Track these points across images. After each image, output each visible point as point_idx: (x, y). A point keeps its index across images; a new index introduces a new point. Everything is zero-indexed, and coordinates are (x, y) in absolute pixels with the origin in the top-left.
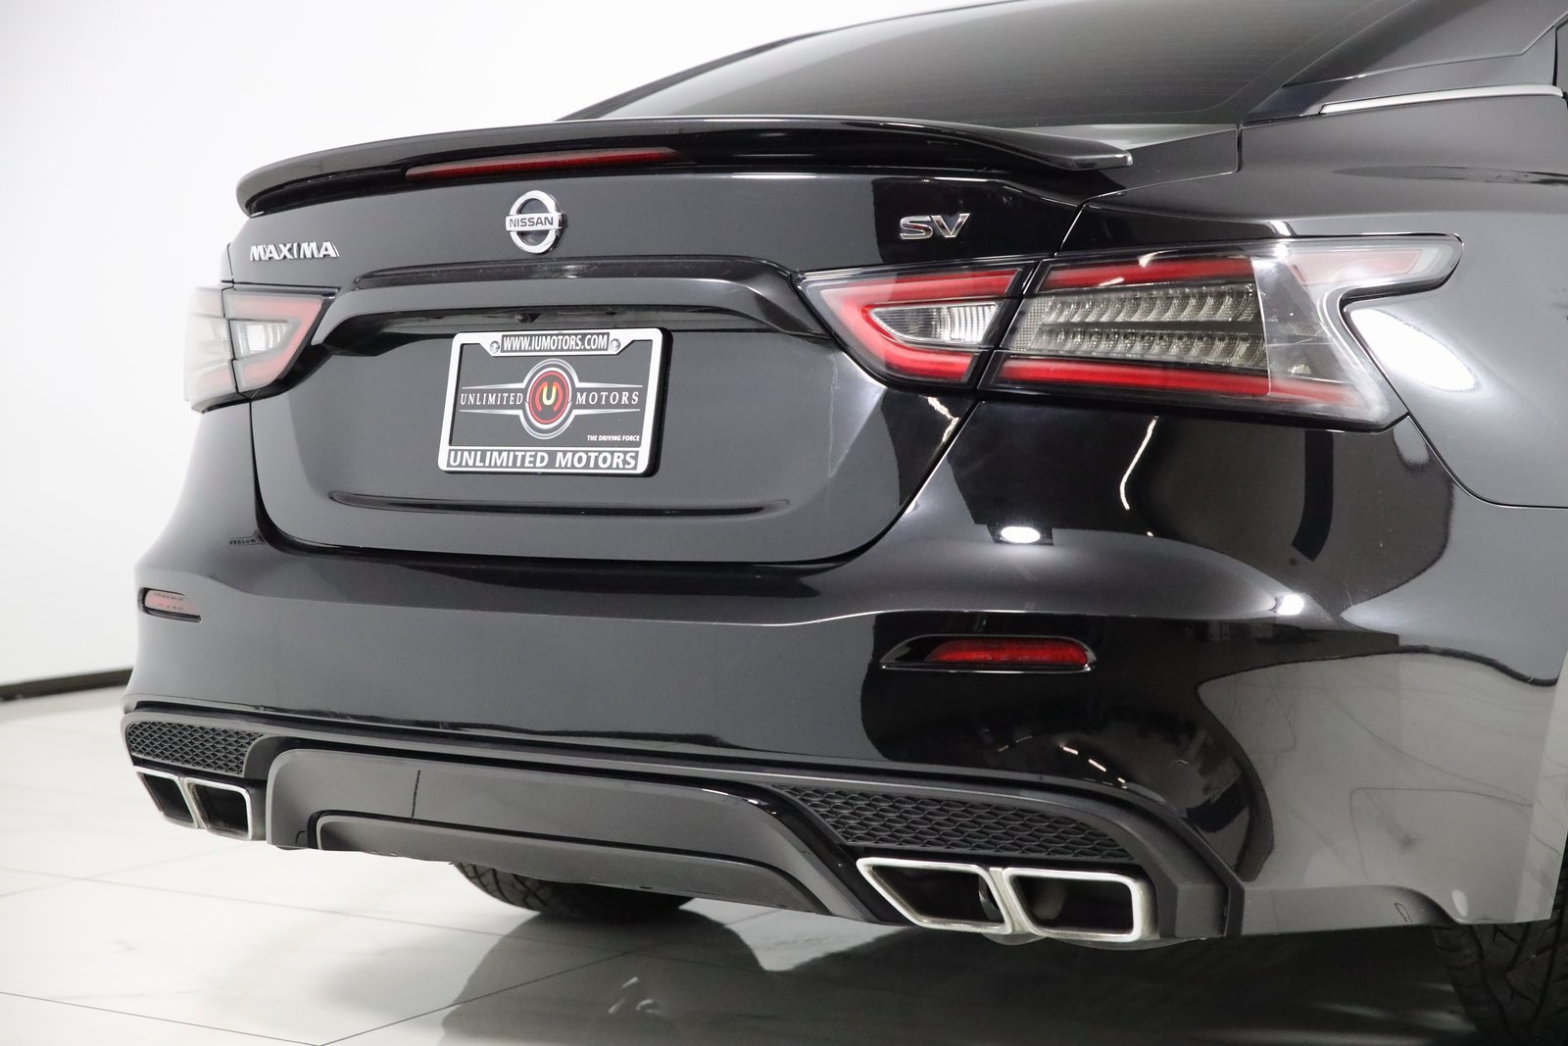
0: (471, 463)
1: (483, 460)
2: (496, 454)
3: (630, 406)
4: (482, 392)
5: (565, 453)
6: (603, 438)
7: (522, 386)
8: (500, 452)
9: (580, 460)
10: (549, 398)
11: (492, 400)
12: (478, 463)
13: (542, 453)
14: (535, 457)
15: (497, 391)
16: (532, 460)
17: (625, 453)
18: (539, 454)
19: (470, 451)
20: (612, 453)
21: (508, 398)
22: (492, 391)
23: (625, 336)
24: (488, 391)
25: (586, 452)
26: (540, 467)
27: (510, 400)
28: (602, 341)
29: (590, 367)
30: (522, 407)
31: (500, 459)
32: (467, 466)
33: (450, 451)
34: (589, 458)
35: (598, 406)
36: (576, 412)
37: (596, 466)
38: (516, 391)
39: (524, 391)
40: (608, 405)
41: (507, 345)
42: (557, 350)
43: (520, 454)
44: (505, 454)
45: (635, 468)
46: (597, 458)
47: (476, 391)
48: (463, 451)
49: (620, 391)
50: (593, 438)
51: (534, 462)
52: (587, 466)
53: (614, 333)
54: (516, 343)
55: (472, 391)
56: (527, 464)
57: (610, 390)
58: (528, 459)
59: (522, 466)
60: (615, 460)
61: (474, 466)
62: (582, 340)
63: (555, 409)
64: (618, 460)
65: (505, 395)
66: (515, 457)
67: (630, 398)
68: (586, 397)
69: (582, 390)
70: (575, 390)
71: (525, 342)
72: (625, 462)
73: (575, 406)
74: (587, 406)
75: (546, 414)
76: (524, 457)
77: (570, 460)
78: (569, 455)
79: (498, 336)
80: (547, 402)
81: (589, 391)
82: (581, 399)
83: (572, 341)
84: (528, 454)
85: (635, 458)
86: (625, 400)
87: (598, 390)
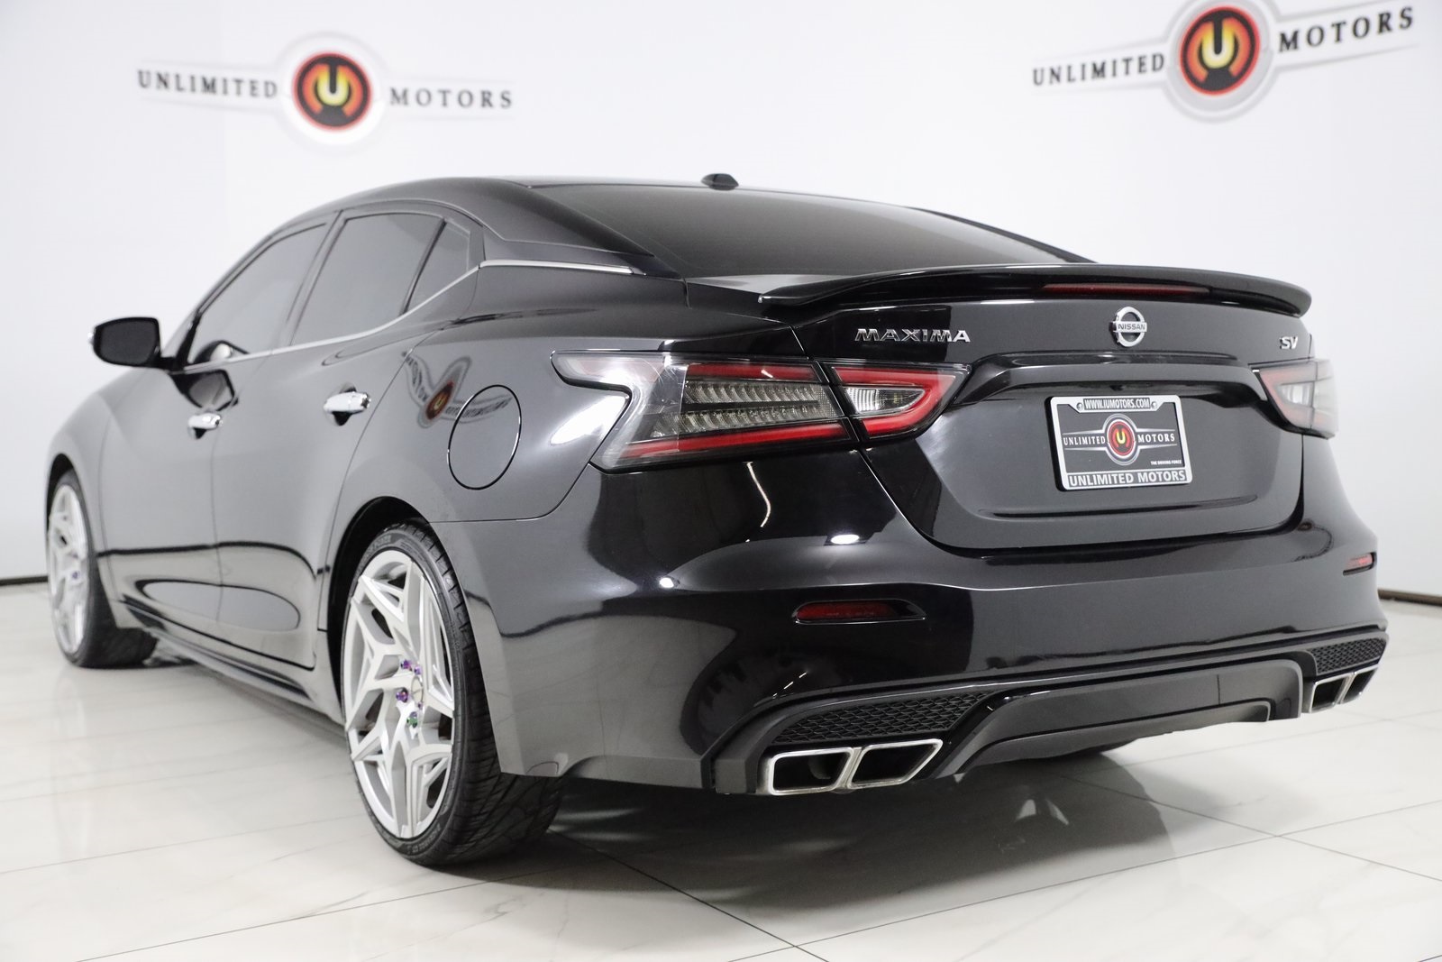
0: (1085, 484)
1: (1092, 480)
2: (1099, 477)
3: (1170, 442)
4: (1077, 436)
5: (1142, 473)
6: (1160, 463)
7: (1102, 431)
8: (1102, 475)
9: (1153, 477)
10: (1121, 439)
11: (1085, 442)
12: (1089, 483)
13: (1129, 473)
14: (1125, 476)
15: (1087, 435)
16: (1124, 479)
17: (1178, 471)
18: (1127, 475)
19: (1082, 476)
20: (1170, 471)
21: (1095, 440)
22: (1084, 436)
23: (1158, 401)
24: (1081, 436)
25: (1155, 472)
26: (1130, 483)
27: (1096, 440)
28: (1146, 403)
29: (1142, 419)
30: (1106, 445)
31: (1102, 479)
32: (1083, 485)
33: (1069, 476)
34: (1157, 475)
35: (1152, 443)
36: (1140, 447)
37: (1163, 480)
38: (1100, 435)
39: (1105, 435)
40: (1158, 442)
41: (1088, 404)
42: (1120, 408)
43: (1115, 476)
44: (1105, 476)
45: (1186, 480)
46: (1162, 475)
47: (1073, 436)
48: (1077, 476)
49: (1163, 433)
50: (1154, 463)
51: (1125, 480)
52: (1158, 481)
53: (1153, 398)
54: (1094, 404)
55: (1071, 436)
56: (1121, 482)
57: (1157, 433)
58: (1121, 479)
59: (1118, 483)
60: (1173, 476)
61: (1087, 485)
62: (1134, 402)
63: (1127, 445)
64: (1175, 476)
65: (1093, 438)
66: (1112, 478)
67: (1170, 438)
68: (1145, 438)
69: (1141, 434)
70: (1136, 434)
71: (1100, 403)
72: (1179, 477)
73: (1138, 444)
74: (1146, 443)
75: (1123, 449)
76: (1117, 477)
77: (1146, 477)
78: (1145, 474)
79: (1080, 399)
80: (1122, 442)
81: (1145, 434)
82: (1141, 439)
83: (1129, 402)
84: (1120, 475)
85: (1184, 473)
86: (1167, 439)
87: (1150, 433)
